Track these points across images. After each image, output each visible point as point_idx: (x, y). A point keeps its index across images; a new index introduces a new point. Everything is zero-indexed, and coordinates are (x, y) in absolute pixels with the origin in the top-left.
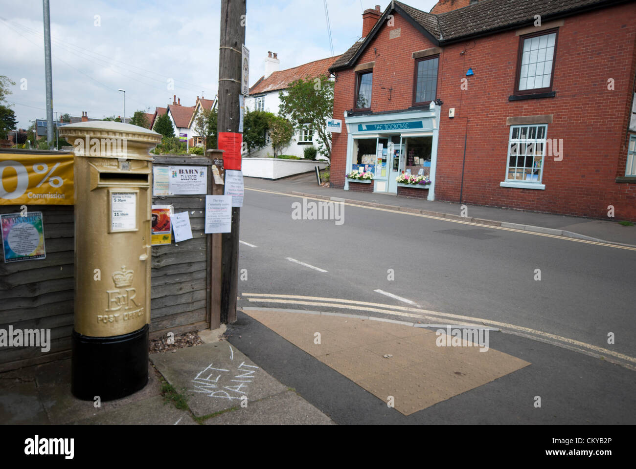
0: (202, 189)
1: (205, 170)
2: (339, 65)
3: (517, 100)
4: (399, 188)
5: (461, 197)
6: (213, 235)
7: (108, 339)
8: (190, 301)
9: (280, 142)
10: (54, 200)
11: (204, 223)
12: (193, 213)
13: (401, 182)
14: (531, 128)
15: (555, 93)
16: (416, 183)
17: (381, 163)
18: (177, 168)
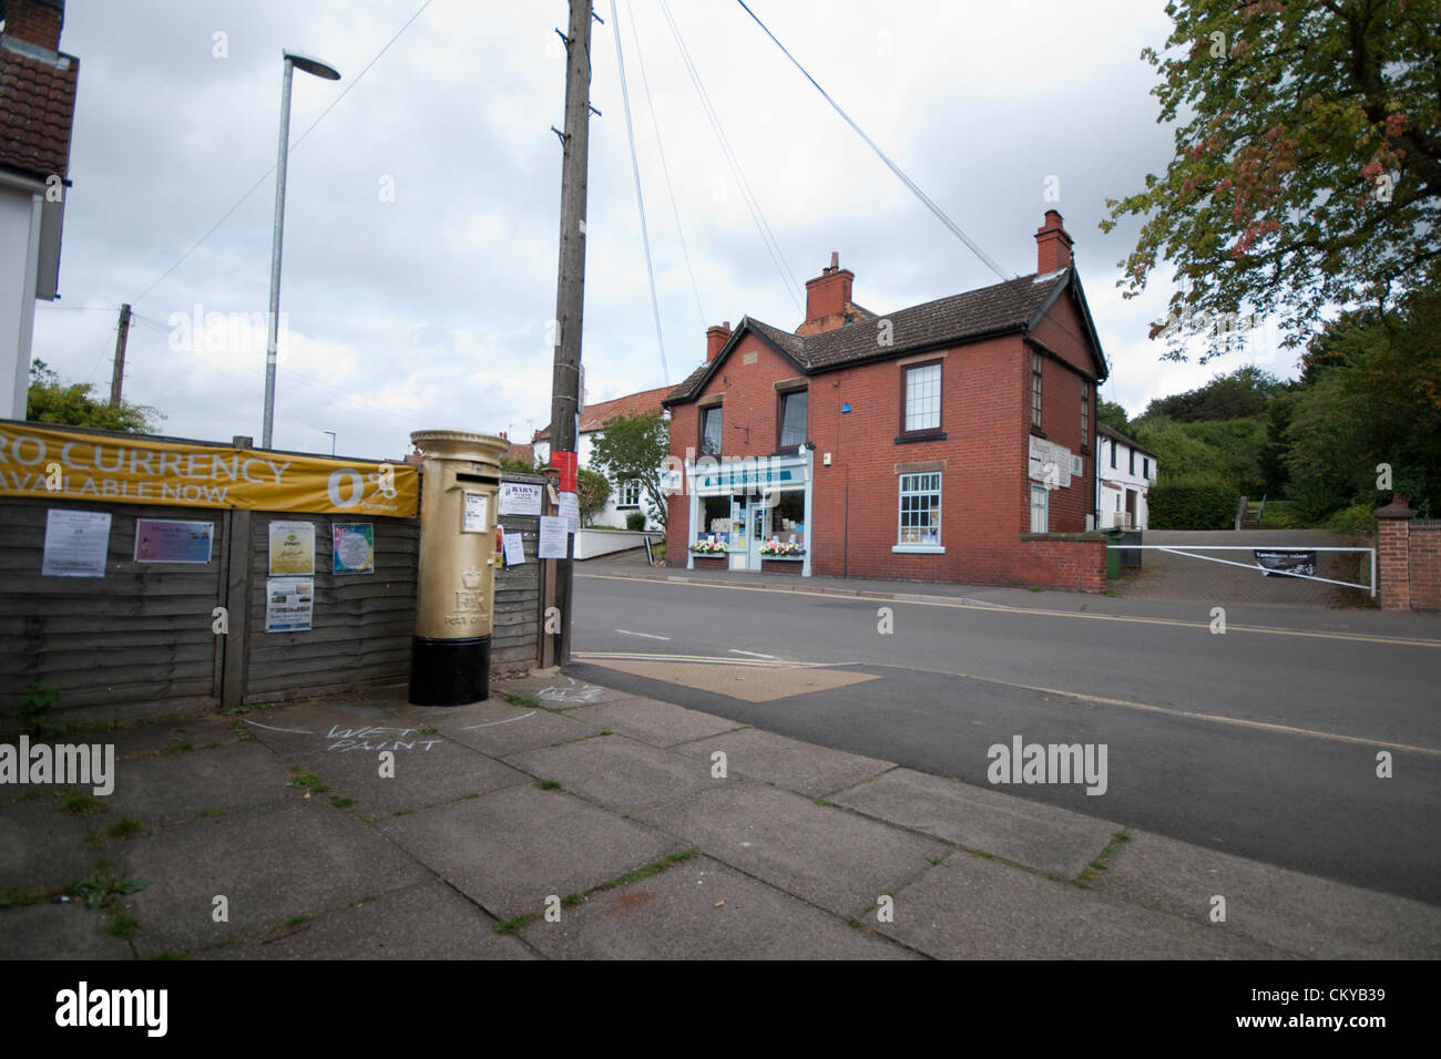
0: (535, 510)
1: (539, 489)
2: (675, 397)
3: (904, 443)
4: (765, 563)
5: (845, 569)
6: (548, 562)
7: (449, 641)
8: (520, 634)
9: (590, 506)
10: (387, 511)
11: (538, 547)
12: (526, 535)
13: (767, 553)
14: (923, 477)
15: (946, 434)
16: (786, 553)
17: (738, 529)
18: (511, 486)
